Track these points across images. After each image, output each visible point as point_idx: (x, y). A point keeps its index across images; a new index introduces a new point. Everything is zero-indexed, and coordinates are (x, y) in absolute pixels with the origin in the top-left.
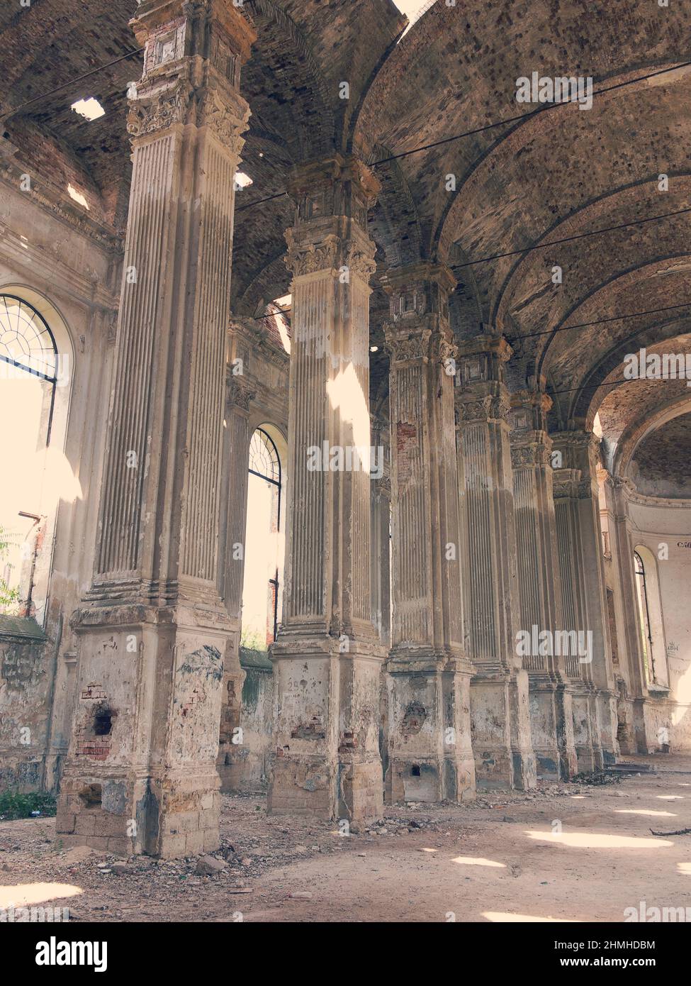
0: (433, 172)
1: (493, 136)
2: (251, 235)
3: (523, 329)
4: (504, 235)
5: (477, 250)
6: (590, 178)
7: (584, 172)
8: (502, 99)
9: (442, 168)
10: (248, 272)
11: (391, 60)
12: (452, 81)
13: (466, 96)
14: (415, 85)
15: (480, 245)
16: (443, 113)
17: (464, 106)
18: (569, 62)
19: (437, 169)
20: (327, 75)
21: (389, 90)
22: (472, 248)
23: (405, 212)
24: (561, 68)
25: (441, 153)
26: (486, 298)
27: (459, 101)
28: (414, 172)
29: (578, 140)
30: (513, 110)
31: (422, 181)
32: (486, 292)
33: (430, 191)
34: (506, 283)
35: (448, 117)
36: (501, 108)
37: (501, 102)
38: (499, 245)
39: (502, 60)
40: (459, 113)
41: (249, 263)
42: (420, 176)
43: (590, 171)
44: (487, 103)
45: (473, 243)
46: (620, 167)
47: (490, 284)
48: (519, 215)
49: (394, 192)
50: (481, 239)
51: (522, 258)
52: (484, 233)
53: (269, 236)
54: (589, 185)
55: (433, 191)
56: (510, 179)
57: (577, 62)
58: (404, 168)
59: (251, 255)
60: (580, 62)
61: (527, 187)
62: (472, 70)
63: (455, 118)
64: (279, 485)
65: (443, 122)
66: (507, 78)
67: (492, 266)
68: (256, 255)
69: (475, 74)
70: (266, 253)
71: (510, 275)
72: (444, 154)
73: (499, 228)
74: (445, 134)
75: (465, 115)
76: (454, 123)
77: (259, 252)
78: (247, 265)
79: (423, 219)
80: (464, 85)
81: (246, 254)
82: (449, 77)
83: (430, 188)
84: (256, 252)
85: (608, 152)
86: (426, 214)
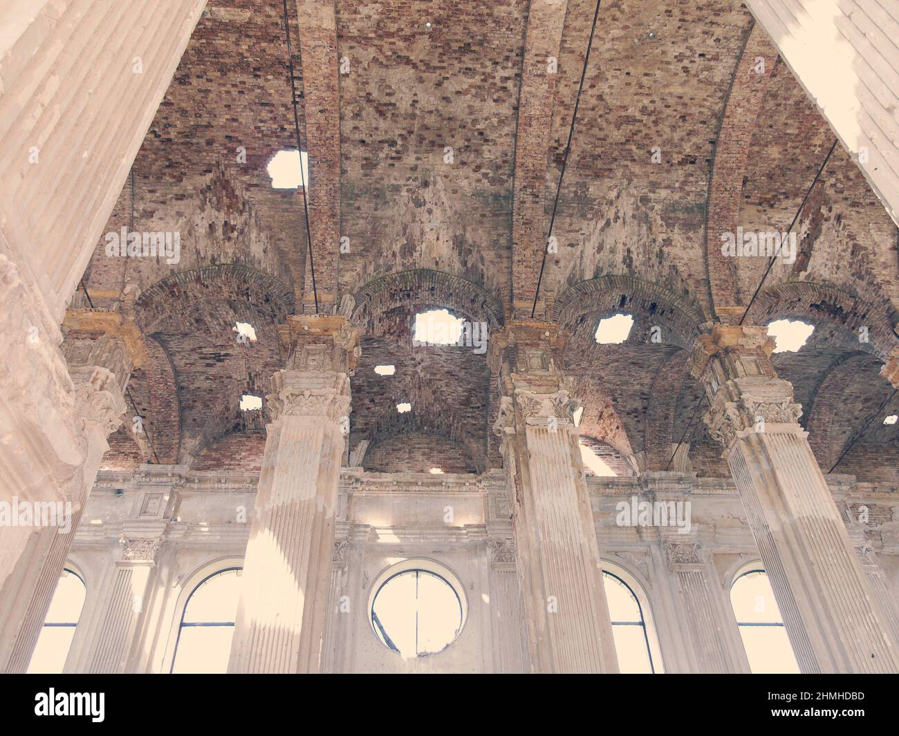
0: (470, 251)
1: (505, 177)
2: (450, 401)
3: (840, 282)
4: (650, 229)
5: (636, 263)
6: (685, 105)
7: (668, 106)
8: (473, 148)
9: (474, 242)
10: (480, 430)
11: (312, 223)
12: (402, 182)
13: (432, 178)
14: (364, 215)
15: (634, 256)
16: (428, 206)
17: (440, 184)
18: (482, 70)
19: (470, 246)
20: (276, 274)
21: (330, 241)
22: (629, 266)
23: (473, 301)
24: (484, 80)
25: (462, 232)
26: (691, 297)
27: (431, 187)
28: (457, 265)
29: (606, 97)
30: (495, 144)
31: (469, 265)
32: (687, 292)
33: (481, 267)
34: (707, 265)
35: (436, 204)
36: (481, 154)
37: (476, 151)
38: (654, 241)
39: (429, 129)
40: (442, 194)
41: (474, 422)
42: (464, 263)
43: (671, 101)
44: (464, 163)
45: (624, 262)
46: (694, 68)
47: (682, 281)
48: (645, 200)
49: (451, 294)
50: (629, 251)
51: (706, 228)
52: (625, 244)
53: (463, 392)
54: (694, 110)
55: (483, 265)
56: (584, 186)
57: (488, 63)
58: (447, 269)
59: (470, 415)
60: (490, 60)
61: (619, 173)
62: (410, 159)
63: (444, 199)
64: (642, 624)
65: (437, 212)
66: (453, 133)
67: (668, 263)
68: (474, 412)
69: (418, 159)
70: (479, 405)
71: (706, 255)
72: (464, 231)
73: (636, 228)
74: (449, 218)
75: (449, 190)
76: (447, 204)
77: (473, 408)
78: (475, 425)
79: (494, 293)
80: (418, 174)
81: (463, 417)
82: (395, 183)
83: (480, 265)
84: (471, 410)
85: (658, 72)
86: (494, 287)
